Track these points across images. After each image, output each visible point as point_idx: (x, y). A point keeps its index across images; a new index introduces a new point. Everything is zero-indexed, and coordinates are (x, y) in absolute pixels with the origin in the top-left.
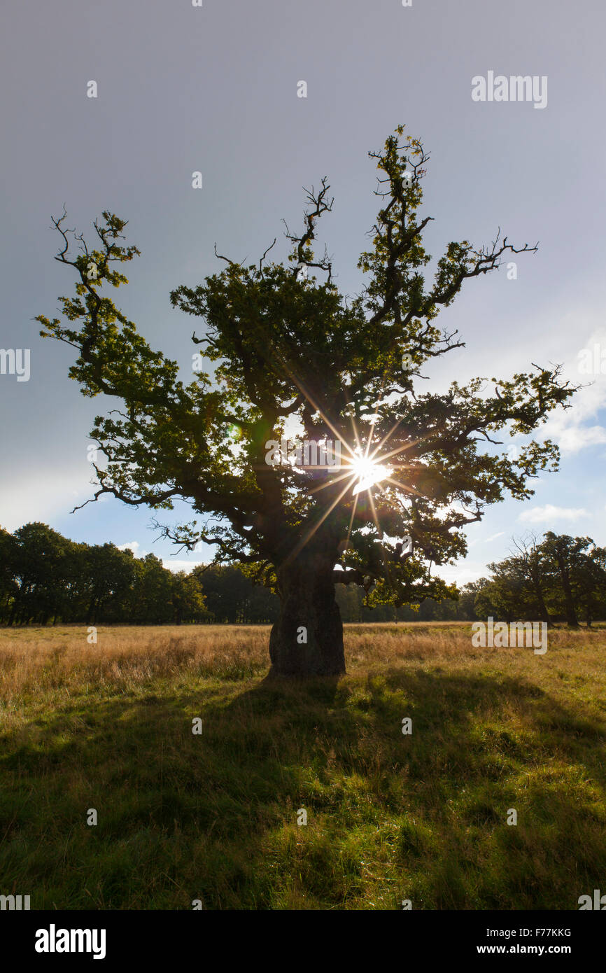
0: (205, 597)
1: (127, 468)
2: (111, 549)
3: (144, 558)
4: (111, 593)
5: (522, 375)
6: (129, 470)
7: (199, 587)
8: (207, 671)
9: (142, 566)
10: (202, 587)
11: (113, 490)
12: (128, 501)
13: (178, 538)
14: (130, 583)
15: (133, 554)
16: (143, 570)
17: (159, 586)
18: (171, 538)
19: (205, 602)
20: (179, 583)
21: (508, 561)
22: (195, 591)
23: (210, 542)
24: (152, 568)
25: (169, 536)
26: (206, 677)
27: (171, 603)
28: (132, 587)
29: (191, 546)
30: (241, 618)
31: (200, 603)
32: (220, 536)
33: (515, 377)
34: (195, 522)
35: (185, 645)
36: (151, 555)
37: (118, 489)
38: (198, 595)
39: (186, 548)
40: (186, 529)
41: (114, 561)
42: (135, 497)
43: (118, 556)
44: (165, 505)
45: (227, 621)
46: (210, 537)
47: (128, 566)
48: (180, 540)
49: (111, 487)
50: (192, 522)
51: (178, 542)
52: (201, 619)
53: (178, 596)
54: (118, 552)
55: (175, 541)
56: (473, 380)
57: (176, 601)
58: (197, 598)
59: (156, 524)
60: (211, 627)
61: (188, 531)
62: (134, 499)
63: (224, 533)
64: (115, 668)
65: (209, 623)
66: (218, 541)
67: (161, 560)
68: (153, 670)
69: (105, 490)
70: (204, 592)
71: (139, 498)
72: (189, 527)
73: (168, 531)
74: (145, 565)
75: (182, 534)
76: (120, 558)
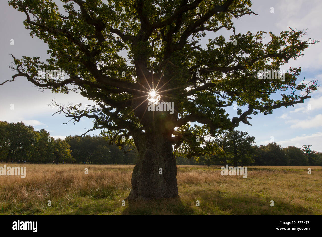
0: (72, 151)
1: (38, 61)
2: (21, 125)
3: (39, 131)
4: (21, 147)
5: (286, 32)
6: (39, 63)
7: (69, 146)
8: (84, 193)
9: (38, 135)
10: (70, 146)
11: (26, 75)
12: (37, 84)
13: (70, 113)
14: (31, 143)
15: (33, 128)
16: (39, 137)
17: (48, 145)
18: (65, 113)
19: (71, 153)
20: (58, 144)
21: (214, 140)
22: (67, 148)
23: (90, 117)
24: (44, 136)
25: (64, 111)
26: (85, 196)
27: (53, 153)
28: (32, 145)
29: (77, 119)
30: (88, 162)
31: (69, 154)
32: (97, 114)
33: (281, 33)
34: (81, 105)
35: (65, 175)
36: (43, 130)
37: (30, 74)
38: (68, 150)
39: (74, 120)
40: (75, 108)
41: (23, 132)
42: (42, 82)
43: (25, 129)
44: (63, 91)
45: (81, 163)
46: (90, 114)
47: (31, 134)
48: (70, 114)
49: (26, 73)
50: (79, 104)
51: (69, 116)
52: (68, 161)
53: (58, 150)
54: (25, 127)
55: (67, 115)
56: (258, 32)
57: (56, 153)
58: (67, 152)
59: (55, 104)
60: (74, 165)
61: (76, 109)
62: (42, 83)
63: (99, 112)
64: (24, 190)
65: (72, 163)
66: (95, 116)
67: (49, 132)
68: (50, 192)
69: (20, 74)
70: (71, 149)
71: (44, 83)
72: (77, 107)
73: (62, 108)
74: (40, 135)
75: (72, 111)
76: (26, 130)
